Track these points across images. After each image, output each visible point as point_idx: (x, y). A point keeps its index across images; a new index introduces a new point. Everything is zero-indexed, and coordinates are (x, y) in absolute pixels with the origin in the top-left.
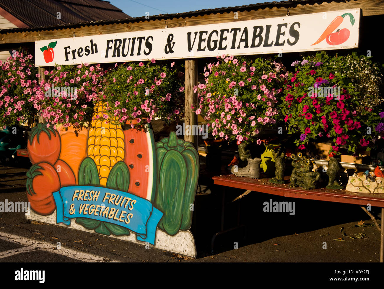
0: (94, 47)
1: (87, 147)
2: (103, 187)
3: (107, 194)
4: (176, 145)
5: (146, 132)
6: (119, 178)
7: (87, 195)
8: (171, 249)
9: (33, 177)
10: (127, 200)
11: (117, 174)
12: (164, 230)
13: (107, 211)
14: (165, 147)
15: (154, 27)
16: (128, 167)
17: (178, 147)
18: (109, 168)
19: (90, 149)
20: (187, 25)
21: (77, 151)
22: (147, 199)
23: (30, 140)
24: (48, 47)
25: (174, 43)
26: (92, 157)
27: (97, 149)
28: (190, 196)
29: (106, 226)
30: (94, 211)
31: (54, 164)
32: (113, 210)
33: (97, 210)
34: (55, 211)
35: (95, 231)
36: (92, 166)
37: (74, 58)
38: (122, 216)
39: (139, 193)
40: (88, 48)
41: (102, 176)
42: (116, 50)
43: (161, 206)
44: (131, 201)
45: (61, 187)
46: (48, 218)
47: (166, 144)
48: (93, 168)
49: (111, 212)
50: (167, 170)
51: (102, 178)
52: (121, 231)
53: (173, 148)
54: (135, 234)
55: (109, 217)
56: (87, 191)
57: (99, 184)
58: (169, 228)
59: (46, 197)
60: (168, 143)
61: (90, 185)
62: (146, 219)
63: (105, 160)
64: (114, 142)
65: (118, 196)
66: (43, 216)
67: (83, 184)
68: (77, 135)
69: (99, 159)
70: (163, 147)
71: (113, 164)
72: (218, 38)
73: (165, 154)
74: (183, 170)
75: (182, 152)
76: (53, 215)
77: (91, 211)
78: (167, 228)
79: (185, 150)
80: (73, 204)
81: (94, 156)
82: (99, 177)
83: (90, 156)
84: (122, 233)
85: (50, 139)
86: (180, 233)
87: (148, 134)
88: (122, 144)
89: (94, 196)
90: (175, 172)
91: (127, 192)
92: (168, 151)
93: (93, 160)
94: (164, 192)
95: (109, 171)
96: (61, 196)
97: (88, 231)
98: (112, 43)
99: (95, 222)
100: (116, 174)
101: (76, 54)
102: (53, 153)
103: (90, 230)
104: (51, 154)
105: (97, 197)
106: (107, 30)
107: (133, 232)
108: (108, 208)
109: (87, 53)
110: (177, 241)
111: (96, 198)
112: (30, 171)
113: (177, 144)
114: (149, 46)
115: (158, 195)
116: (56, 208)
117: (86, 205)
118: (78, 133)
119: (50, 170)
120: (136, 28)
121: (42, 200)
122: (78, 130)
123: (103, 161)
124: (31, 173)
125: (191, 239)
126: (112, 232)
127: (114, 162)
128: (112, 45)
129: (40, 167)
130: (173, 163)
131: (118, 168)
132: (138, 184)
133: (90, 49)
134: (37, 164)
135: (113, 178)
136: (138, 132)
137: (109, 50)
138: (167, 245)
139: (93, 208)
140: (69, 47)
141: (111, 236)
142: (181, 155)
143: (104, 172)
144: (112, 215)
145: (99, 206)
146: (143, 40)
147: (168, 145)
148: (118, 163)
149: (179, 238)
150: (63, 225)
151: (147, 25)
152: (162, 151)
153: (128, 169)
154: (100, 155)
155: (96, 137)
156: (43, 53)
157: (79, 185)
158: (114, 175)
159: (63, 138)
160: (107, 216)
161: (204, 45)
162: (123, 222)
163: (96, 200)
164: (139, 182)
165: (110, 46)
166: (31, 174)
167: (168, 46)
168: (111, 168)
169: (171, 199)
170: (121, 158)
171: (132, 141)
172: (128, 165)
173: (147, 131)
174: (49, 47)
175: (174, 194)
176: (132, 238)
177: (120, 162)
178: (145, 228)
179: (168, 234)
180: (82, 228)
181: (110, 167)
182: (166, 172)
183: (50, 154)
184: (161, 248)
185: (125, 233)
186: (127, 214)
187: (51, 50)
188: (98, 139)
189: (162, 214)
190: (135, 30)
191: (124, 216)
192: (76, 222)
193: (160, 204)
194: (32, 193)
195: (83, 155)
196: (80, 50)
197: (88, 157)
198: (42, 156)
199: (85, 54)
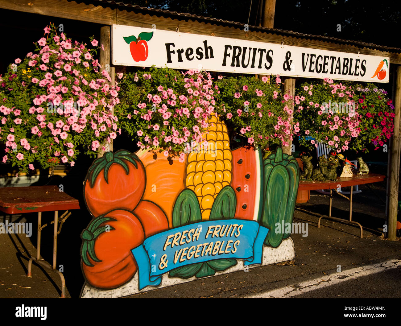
0: (209, 50)
1: (186, 175)
2: (206, 220)
3: (210, 227)
4: (281, 160)
5: (255, 150)
6: (224, 206)
7: (185, 237)
8: (276, 261)
9: (94, 238)
10: (234, 227)
11: (223, 201)
12: (269, 245)
13: (210, 248)
14: (271, 163)
15: (271, 41)
16: (234, 191)
17: (283, 162)
18: (213, 196)
19: (189, 178)
20: (299, 45)
21: (171, 184)
22: (254, 219)
23: (90, 180)
24: (137, 38)
25: (291, 61)
26: (192, 188)
27: (198, 176)
28: (291, 205)
29: (210, 266)
30: (195, 253)
31: (134, 209)
32: (218, 243)
33: (198, 251)
34: (137, 275)
35: (196, 277)
36: (192, 199)
37: (180, 60)
38: (228, 246)
39: (246, 216)
40: (200, 50)
41: (204, 208)
42: (236, 59)
43: (267, 223)
44: (237, 227)
45: (145, 238)
46: (123, 288)
47: (273, 160)
48: (193, 202)
49: (217, 247)
50: (273, 186)
51: (204, 210)
52: (228, 263)
53: (279, 163)
54: (243, 261)
55: (214, 253)
56: (184, 232)
57: (201, 218)
58: (273, 241)
59: (121, 259)
60: (274, 159)
61: (189, 223)
62: (253, 240)
63: (208, 188)
64: (220, 165)
65: (224, 226)
66: (115, 288)
67: (180, 224)
68: (171, 162)
69: (201, 188)
70: (270, 164)
71: (217, 192)
72: (322, 63)
73: (272, 170)
74: (287, 183)
75: (286, 166)
76: (133, 281)
77: (191, 255)
78: (272, 242)
79: (289, 163)
80: (165, 255)
81: (194, 185)
82: (200, 210)
83: (188, 188)
84: (228, 265)
85: (127, 173)
86: (283, 242)
87: (257, 152)
88: (229, 166)
89: (194, 236)
90: (280, 186)
91: (234, 218)
92: (274, 167)
93: (193, 192)
94: (270, 208)
95: (213, 200)
96: (145, 249)
97: (187, 281)
98: (231, 49)
99: (196, 266)
100: (221, 202)
101: (183, 55)
102: (132, 193)
103: (189, 279)
104: (130, 194)
105: (198, 235)
106: (221, 32)
107: (240, 259)
108: (212, 244)
109: (199, 57)
110: (280, 251)
111: (196, 236)
112: (89, 229)
113: (283, 159)
114: (270, 59)
115: (264, 212)
116: (137, 269)
117: (183, 250)
118: (172, 160)
119: (126, 218)
120: (254, 38)
121: (113, 267)
122: (173, 156)
123: (206, 189)
124: (92, 231)
125: (291, 244)
126: (217, 268)
127: (219, 187)
128: (230, 51)
129: (110, 218)
130: (278, 178)
131: (223, 194)
132: (244, 207)
133: (204, 52)
134: (103, 215)
135: (218, 207)
136: (247, 151)
137: (227, 57)
138: (272, 259)
139: (193, 250)
140: (173, 44)
141: (217, 274)
142: (285, 169)
143: (207, 202)
144: (216, 249)
145: (201, 245)
146: (264, 52)
147: (274, 161)
148: (224, 188)
149: (283, 247)
150: (150, 289)
151: (265, 37)
152: (269, 167)
153: (235, 193)
154: (203, 183)
155: (198, 162)
156: (129, 45)
157: (173, 228)
158: (219, 203)
159: (148, 170)
160: (210, 253)
161: (313, 66)
162: (229, 253)
163: (197, 239)
164: (245, 205)
165: (228, 53)
166: (91, 234)
167: (286, 63)
168: (215, 196)
169: (276, 212)
170: (228, 182)
171: (240, 162)
172: (235, 188)
173: (257, 149)
174: (139, 39)
175: (279, 207)
176: (240, 266)
177: (226, 187)
178: (252, 250)
179: (273, 247)
180: (178, 281)
181: (215, 194)
182: (272, 187)
183: (127, 196)
184: (267, 263)
185: (232, 263)
186: (233, 243)
187: (143, 44)
188: (200, 164)
189: (267, 230)
190: (252, 39)
191: (230, 247)
192: (170, 276)
193: (266, 221)
194: (93, 262)
195: (181, 187)
196: (189, 52)
197: (186, 189)
198: (113, 201)
199: (197, 57)
